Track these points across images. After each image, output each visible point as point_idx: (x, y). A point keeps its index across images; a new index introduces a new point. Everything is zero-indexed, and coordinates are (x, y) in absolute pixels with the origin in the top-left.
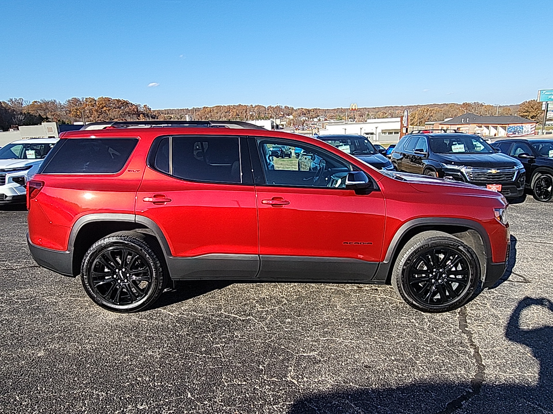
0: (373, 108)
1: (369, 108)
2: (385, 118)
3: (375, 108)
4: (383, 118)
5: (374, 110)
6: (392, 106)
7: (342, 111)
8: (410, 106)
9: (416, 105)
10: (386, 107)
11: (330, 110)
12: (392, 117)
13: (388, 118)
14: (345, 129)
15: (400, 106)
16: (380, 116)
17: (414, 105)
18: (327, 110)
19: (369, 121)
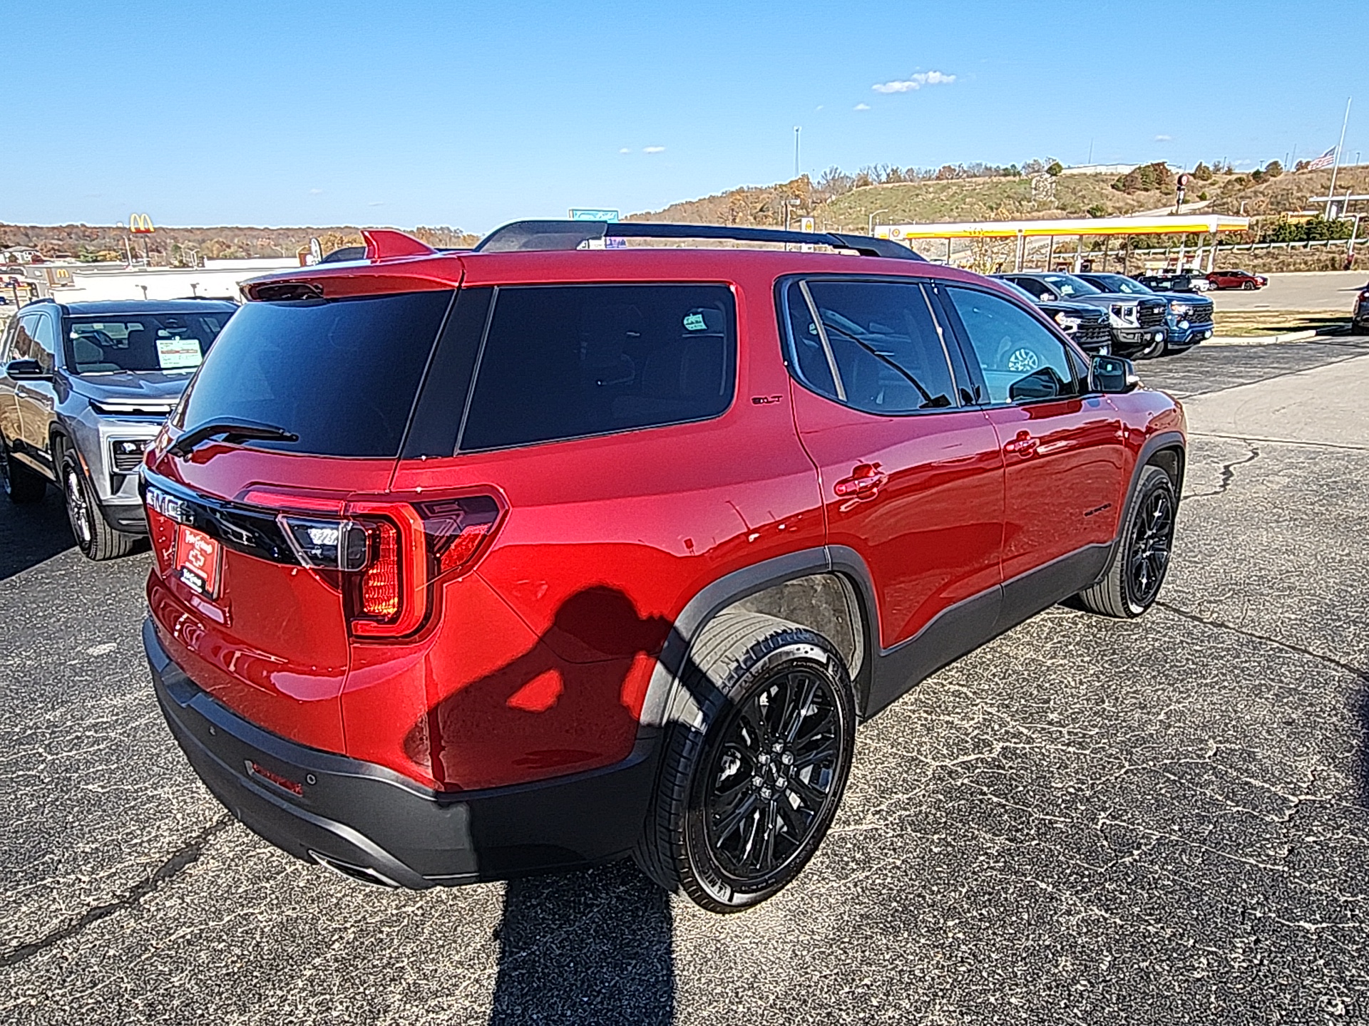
0: (186, 230)
1: (173, 230)
2: (230, 259)
3: (191, 231)
4: (225, 258)
5: (192, 237)
6: (240, 226)
7: (88, 234)
8: (288, 229)
9: (303, 227)
10: (223, 229)
11: (42, 228)
12: (249, 257)
13: (236, 258)
14: (145, 288)
15: (262, 227)
16: (212, 251)
17: (297, 227)
18: (33, 228)
19: (209, 264)
